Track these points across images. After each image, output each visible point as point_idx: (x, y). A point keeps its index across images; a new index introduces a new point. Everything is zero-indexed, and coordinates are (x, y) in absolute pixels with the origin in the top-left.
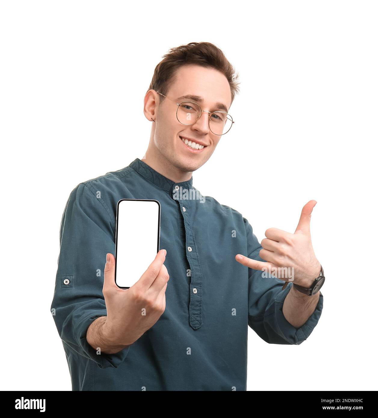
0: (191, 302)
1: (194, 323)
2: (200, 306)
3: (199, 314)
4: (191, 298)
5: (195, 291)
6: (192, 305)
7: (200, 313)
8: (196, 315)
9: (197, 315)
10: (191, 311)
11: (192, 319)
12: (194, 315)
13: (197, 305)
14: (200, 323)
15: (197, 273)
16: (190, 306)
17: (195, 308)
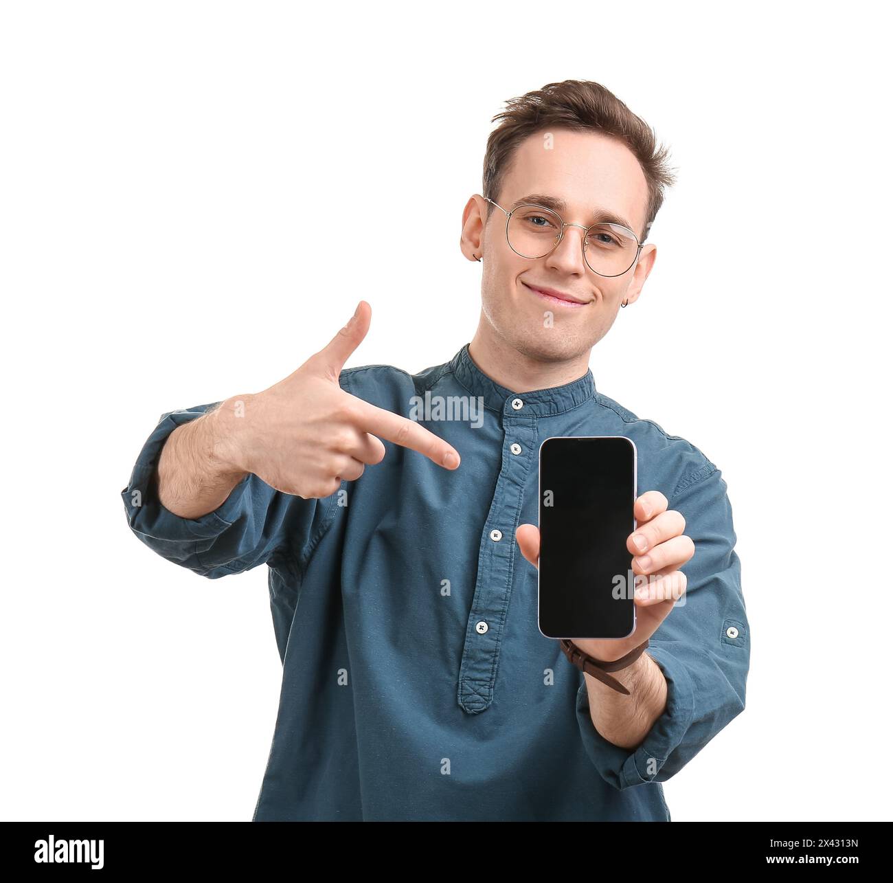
0: (465, 652)
1: (469, 699)
2: (494, 663)
3: (488, 680)
4: (466, 644)
5: (482, 627)
6: (468, 658)
7: (491, 679)
8: (477, 682)
9: (482, 683)
10: (465, 671)
11: (464, 691)
12: (474, 682)
13: (486, 660)
14: (486, 700)
15: (494, 589)
16: (463, 662)
17: (477, 666)
